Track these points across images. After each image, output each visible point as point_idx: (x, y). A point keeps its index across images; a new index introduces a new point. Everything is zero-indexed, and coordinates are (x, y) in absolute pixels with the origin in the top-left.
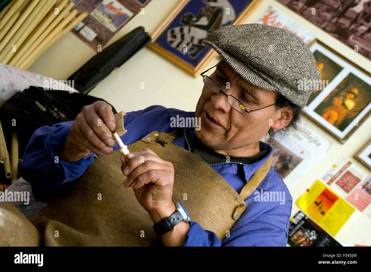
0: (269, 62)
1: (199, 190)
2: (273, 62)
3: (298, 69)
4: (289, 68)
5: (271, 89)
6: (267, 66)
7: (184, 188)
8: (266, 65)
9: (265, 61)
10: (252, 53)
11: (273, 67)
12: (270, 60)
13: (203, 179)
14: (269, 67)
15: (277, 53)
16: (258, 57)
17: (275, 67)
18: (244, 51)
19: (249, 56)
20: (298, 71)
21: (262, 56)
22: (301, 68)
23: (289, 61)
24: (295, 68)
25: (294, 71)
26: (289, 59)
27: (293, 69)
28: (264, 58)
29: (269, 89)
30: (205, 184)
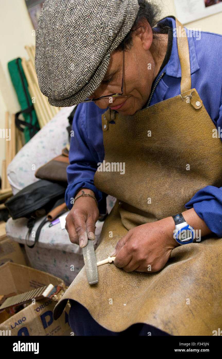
0: (86, 72)
1: (160, 128)
2: (86, 67)
3: (97, 31)
4: (95, 42)
5: (107, 63)
6: (89, 76)
7: (153, 138)
8: (87, 77)
9: (83, 76)
10: (72, 87)
11: (92, 69)
12: (84, 69)
13: (153, 120)
14: (90, 74)
15: (76, 52)
16: (78, 83)
17: (92, 66)
18: (68, 93)
19: (75, 92)
20: (100, 31)
21: (78, 78)
22: (97, 26)
23: (87, 39)
24: (96, 35)
25: (99, 38)
26: (85, 38)
27: (97, 39)
28: (80, 76)
29: (107, 66)
30: (158, 121)
